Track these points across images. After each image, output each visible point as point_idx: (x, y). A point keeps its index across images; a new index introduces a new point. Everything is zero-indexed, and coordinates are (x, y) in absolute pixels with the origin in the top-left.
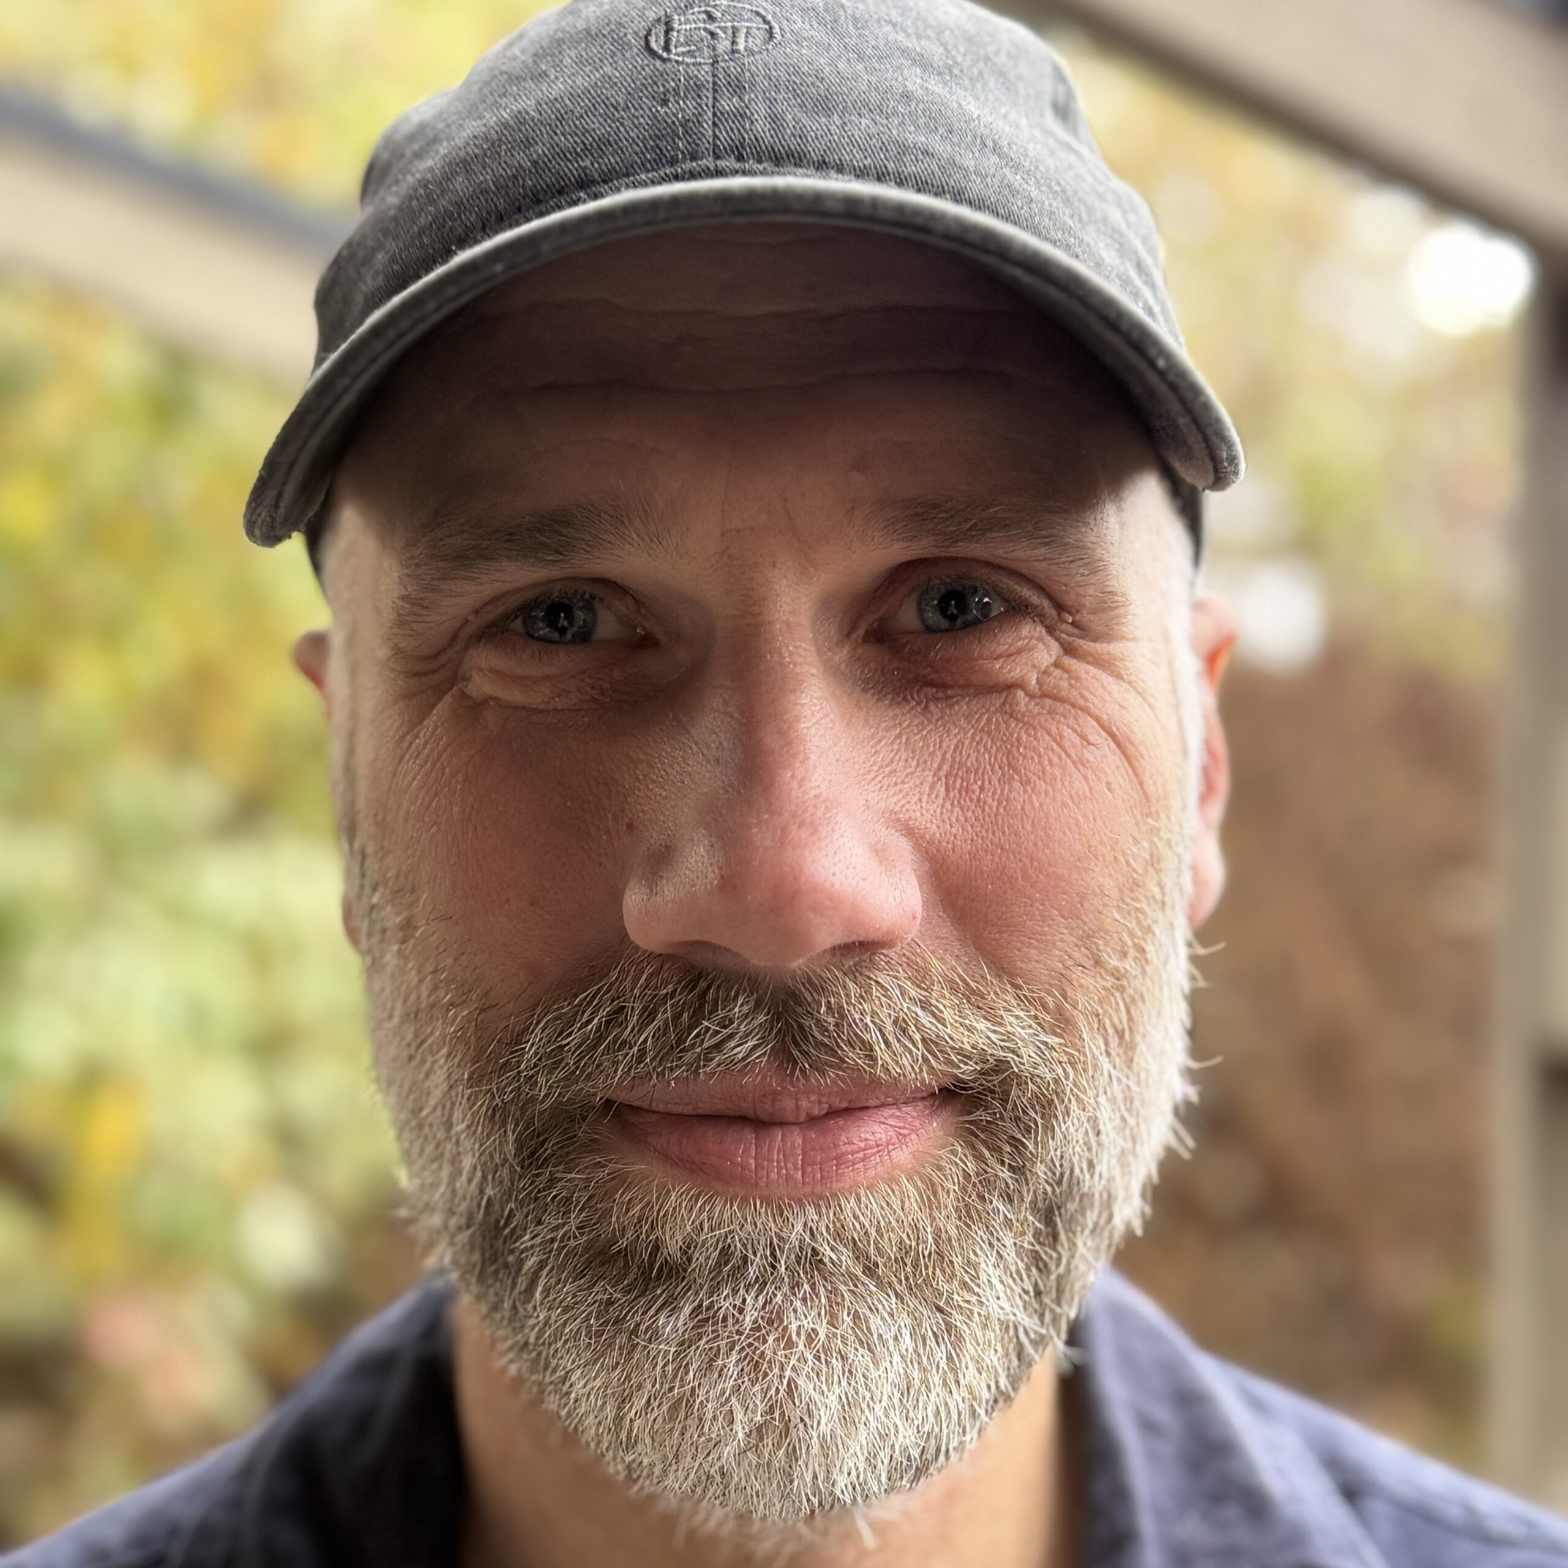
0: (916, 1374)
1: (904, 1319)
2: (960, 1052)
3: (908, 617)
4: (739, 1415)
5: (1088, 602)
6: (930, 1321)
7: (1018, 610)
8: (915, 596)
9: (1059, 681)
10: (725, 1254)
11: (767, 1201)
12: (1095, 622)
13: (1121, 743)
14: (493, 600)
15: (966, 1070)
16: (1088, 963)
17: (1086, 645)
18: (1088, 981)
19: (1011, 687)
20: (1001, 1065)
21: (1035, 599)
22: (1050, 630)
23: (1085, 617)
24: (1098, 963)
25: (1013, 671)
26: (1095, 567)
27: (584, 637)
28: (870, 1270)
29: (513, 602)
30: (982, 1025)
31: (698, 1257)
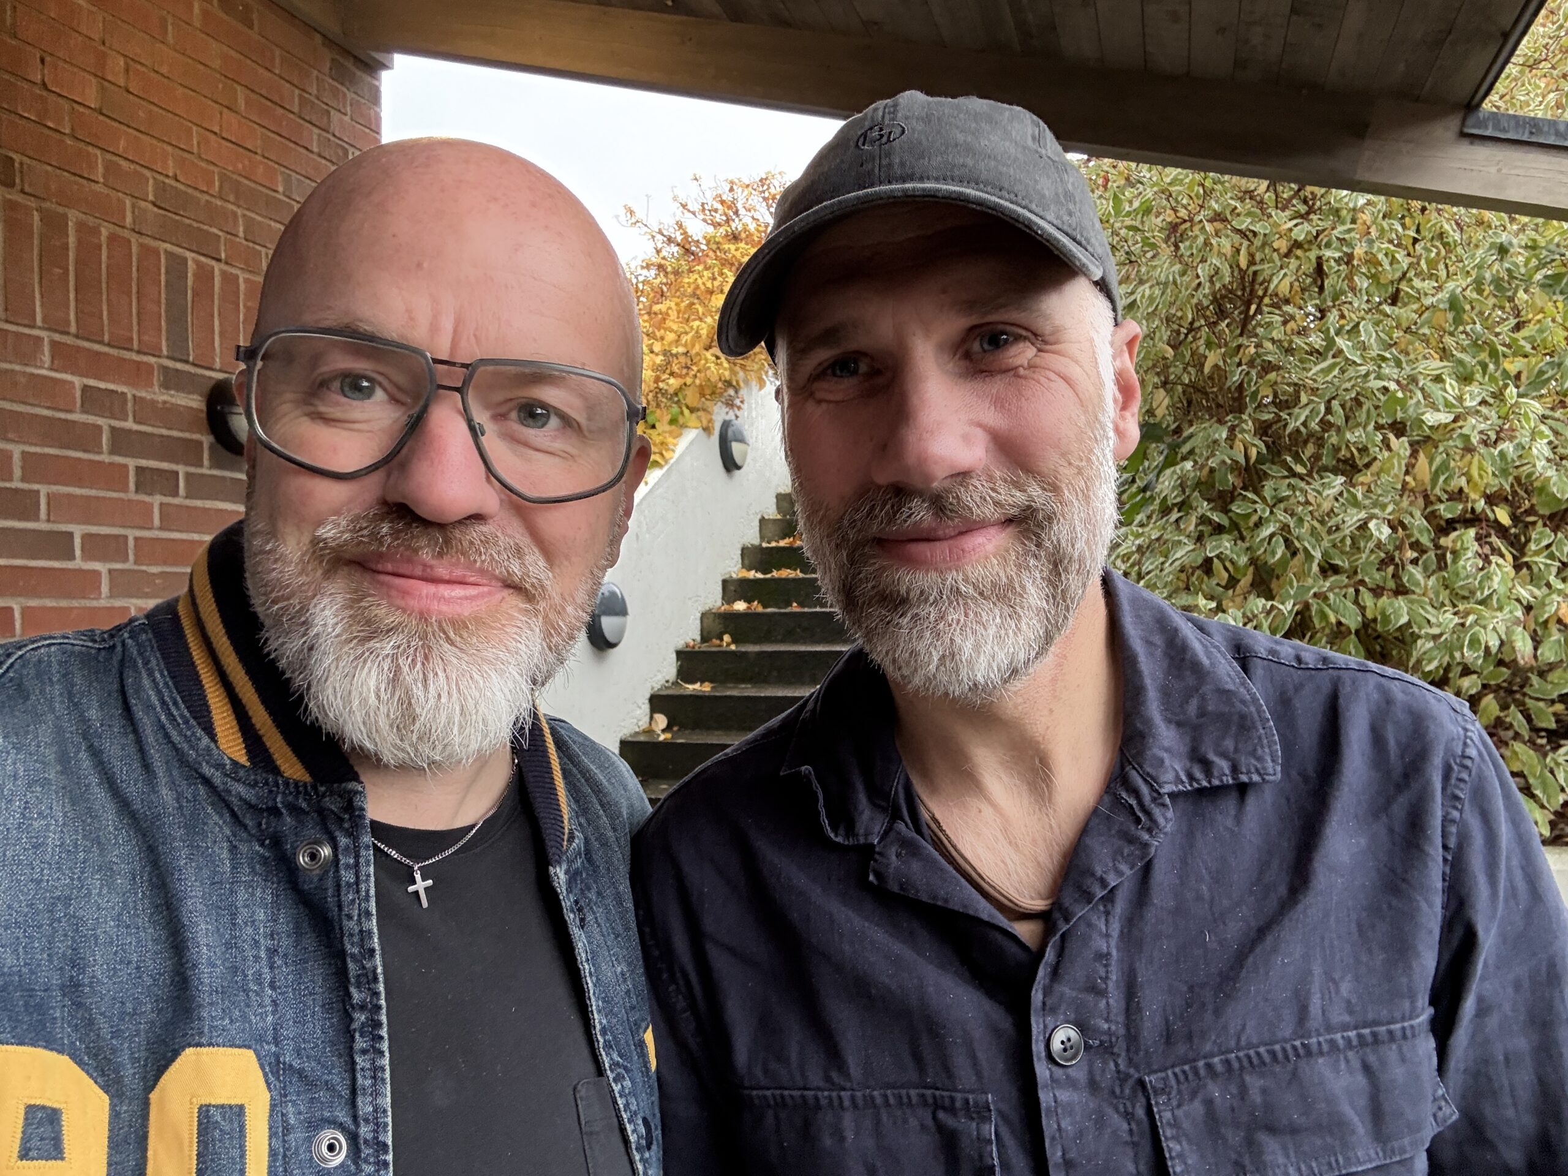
0: (1003, 632)
1: (997, 611)
2: (1009, 505)
3: (976, 346)
4: (934, 653)
5: (1047, 332)
6: (1007, 610)
7: (1018, 338)
8: (978, 339)
9: (1038, 361)
10: (922, 593)
11: (936, 570)
12: (1051, 339)
13: (1066, 379)
14: (820, 364)
15: (1014, 511)
16: (1066, 464)
17: (1048, 347)
18: (1067, 471)
19: (1016, 368)
20: (1029, 507)
21: (1024, 333)
22: (1033, 344)
23: (1047, 338)
24: (1070, 464)
25: (1017, 361)
26: (1047, 317)
27: (854, 373)
28: (981, 594)
29: (825, 365)
30: (1018, 494)
31: (912, 594)
